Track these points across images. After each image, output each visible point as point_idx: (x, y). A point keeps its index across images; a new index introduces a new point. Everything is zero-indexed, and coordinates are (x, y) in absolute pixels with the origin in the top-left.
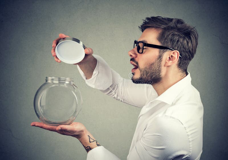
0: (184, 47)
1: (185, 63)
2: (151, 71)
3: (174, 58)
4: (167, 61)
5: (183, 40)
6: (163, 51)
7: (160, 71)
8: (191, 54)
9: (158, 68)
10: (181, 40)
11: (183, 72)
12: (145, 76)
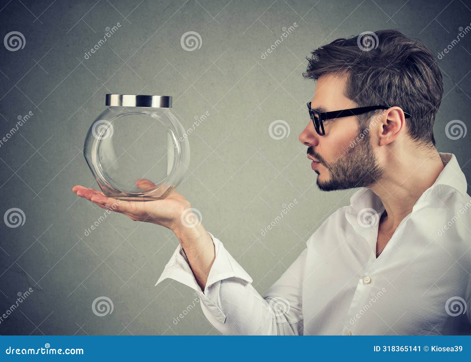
0: (407, 94)
1: (423, 124)
2: (353, 164)
3: (395, 124)
4: (381, 135)
5: (401, 79)
6: (366, 116)
7: (372, 159)
8: (431, 101)
9: (366, 156)
10: (396, 81)
11: (428, 143)
12: (342, 176)
